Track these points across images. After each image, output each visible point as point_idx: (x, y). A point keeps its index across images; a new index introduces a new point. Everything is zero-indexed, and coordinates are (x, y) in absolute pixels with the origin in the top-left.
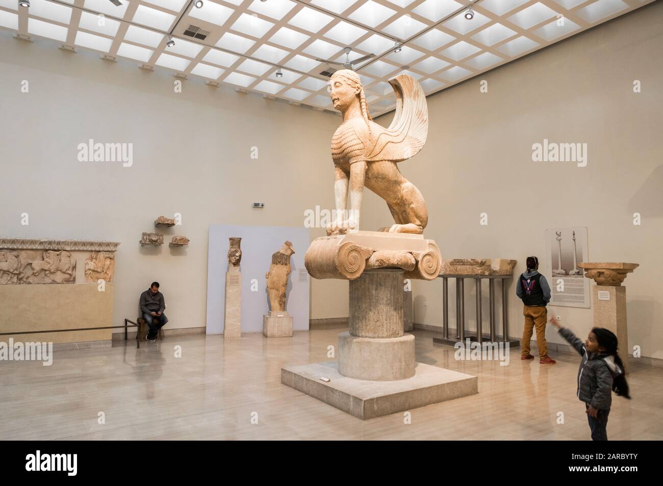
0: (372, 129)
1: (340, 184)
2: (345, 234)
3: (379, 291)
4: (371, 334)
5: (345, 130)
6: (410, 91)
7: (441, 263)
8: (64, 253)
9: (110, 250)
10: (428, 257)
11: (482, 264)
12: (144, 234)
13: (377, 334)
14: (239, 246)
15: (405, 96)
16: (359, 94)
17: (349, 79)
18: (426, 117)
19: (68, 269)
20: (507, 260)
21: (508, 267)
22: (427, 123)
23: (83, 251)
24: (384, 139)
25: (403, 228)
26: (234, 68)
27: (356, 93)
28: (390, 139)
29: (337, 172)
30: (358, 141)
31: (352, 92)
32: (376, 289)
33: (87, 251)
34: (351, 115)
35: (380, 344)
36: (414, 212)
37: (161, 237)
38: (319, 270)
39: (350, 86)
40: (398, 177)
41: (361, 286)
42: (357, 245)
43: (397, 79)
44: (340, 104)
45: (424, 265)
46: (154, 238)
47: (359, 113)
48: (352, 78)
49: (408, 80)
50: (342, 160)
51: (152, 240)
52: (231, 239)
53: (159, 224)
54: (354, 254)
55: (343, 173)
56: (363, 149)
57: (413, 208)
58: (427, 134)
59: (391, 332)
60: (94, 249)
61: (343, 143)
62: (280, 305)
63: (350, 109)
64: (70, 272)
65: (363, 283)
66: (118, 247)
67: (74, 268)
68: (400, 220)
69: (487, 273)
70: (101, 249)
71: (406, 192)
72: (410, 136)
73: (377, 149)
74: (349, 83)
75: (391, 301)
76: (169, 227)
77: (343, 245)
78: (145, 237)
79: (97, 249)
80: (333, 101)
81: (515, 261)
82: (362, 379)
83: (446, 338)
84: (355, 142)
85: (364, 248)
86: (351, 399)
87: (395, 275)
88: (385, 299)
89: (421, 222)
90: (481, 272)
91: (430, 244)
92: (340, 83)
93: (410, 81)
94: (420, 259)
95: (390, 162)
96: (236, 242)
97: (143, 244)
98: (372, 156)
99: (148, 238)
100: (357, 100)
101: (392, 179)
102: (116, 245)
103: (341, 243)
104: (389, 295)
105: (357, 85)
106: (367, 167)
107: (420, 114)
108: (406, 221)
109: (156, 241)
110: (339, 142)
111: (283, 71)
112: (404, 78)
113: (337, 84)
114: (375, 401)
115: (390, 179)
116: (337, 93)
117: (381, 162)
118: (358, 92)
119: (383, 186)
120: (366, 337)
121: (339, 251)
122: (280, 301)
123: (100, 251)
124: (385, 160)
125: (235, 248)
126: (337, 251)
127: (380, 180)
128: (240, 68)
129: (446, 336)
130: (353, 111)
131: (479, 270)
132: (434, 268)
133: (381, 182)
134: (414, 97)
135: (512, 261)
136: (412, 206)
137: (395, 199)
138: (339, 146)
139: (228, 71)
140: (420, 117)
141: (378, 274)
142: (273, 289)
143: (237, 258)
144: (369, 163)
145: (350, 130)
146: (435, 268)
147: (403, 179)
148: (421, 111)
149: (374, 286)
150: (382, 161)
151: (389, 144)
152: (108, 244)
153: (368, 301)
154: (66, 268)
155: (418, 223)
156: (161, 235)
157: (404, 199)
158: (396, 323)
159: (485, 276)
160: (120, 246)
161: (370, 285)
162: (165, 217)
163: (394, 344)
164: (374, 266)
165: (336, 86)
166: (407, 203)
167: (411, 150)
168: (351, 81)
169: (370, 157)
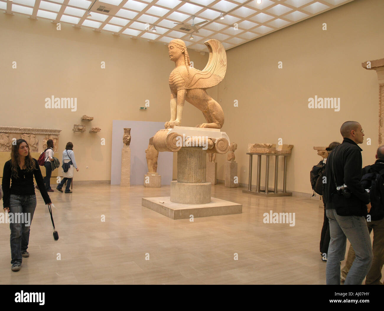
0: (190, 72)
1: (173, 101)
2: (173, 128)
3: (191, 158)
4: (186, 181)
5: (175, 72)
6: (216, 49)
7: (229, 145)
8: (32, 136)
9: (56, 134)
10: (221, 141)
11: (270, 147)
12: (75, 125)
13: (189, 181)
14: (129, 133)
15: (213, 51)
16: (184, 52)
17: (178, 44)
18: (225, 63)
19: (34, 144)
20: (287, 145)
21: (288, 150)
22: (226, 66)
23: (42, 134)
24: (197, 77)
25: (208, 125)
26: (128, 26)
27: (182, 52)
28: (202, 76)
29: (172, 94)
30: (182, 79)
31: (180, 52)
32: (190, 158)
33: (44, 134)
34: (179, 64)
35: (189, 186)
36: (215, 117)
37: (85, 127)
38: (159, 147)
39: (178, 48)
40: (206, 98)
41: (182, 156)
43: (209, 42)
44: (173, 58)
45: (219, 145)
46: (81, 128)
47: (183, 63)
48: (180, 44)
49: (215, 42)
50: (174, 88)
51: (79, 129)
52: (125, 129)
53: (83, 119)
55: (174, 95)
56: (184, 83)
58: (225, 73)
59: (197, 180)
60: (47, 133)
61: (174, 79)
62: (154, 169)
63: (179, 60)
64: (35, 146)
65: (183, 154)
66: (60, 133)
67: (38, 144)
68: (209, 121)
69: (273, 152)
70: (51, 134)
71: (210, 105)
72: (215, 74)
73: (193, 83)
75: (197, 164)
76: (89, 121)
78: (75, 127)
79: (49, 134)
80: (170, 56)
81: (292, 145)
82: (180, 203)
83: (249, 190)
84: (180, 79)
86: (170, 210)
88: (194, 163)
89: (219, 122)
90: (269, 152)
91: (222, 134)
93: (217, 43)
94: (216, 142)
95: (200, 89)
96: (128, 131)
97: (74, 131)
98: (190, 86)
99: (77, 127)
100: (183, 55)
101: (202, 99)
102: (59, 131)
103: (169, 133)
104: (196, 161)
105: (183, 48)
106: (186, 92)
107: (222, 61)
108: (212, 122)
109: (82, 130)
110: (172, 78)
111: (156, 28)
112: (213, 42)
113: (172, 47)
114: (180, 211)
116: (172, 52)
118: (183, 51)
119: (197, 102)
120: (184, 182)
121: (168, 137)
122: (154, 166)
123: (51, 135)
124: (197, 88)
125: (127, 134)
128: (131, 26)
129: (250, 189)
130: (181, 61)
131: (268, 150)
133: (196, 100)
134: (219, 53)
135: (290, 145)
136: (214, 113)
137: (204, 109)
138: (172, 80)
139: (124, 28)
140: (222, 63)
142: (150, 159)
143: (128, 140)
144: (188, 90)
145: (178, 72)
146: (226, 148)
147: (209, 98)
148: (223, 60)
149: (188, 156)
150: (195, 89)
151: (201, 80)
152: (55, 131)
153: (185, 163)
154: (33, 144)
155: (217, 122)
156: (85, 126)
157: (209, 109)
158: (200, 176)
159: (273, 154)
160: (61, 132)
161: (186, 155)
162: (87, 115)
163: (197, 186)
165: (171, 49)
166: (210, 111)
167: (215, 82)
168: (179, 46)
169: (188, 87)
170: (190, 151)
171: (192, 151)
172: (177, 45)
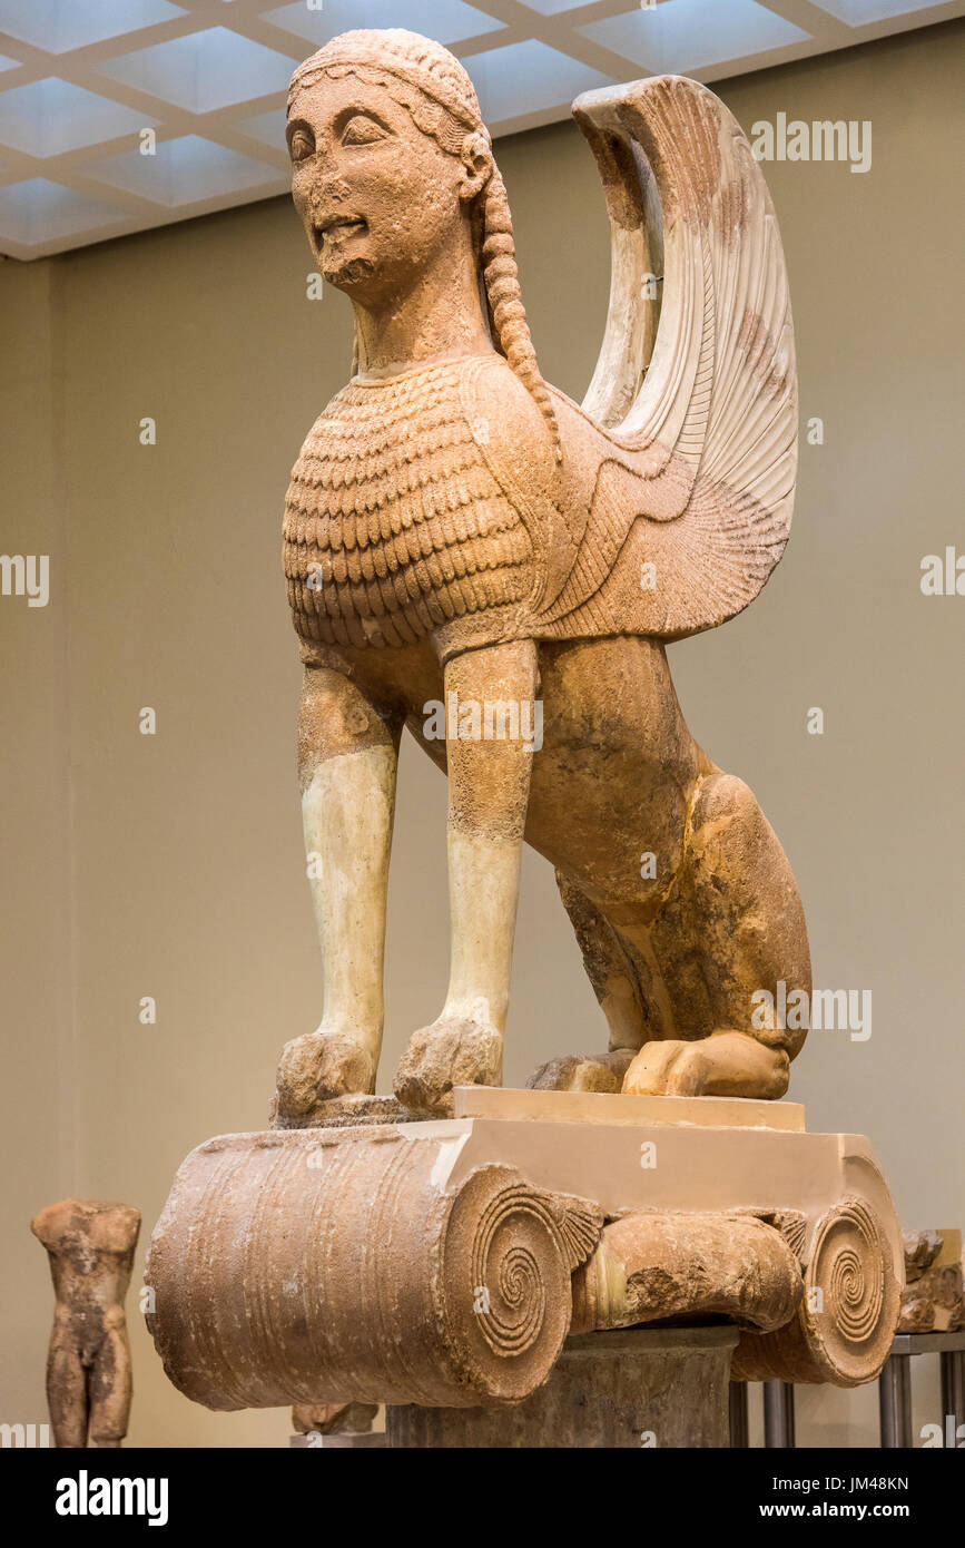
0: (563, 436)
10: (843, 1245)
15: (677, 212)
16: (481, 196)
17: (428, 96)
18: (784, 359)
24: (619, 500)
25: (705, 1065)
27: (463, 190)
28: (643, 497)
29: (325, 697)
30: (502, 512)
31: (444, 183)
34: (429, 331)
39: (431, 145)
40: (678, 743)
42: (534, 1188)
43: (642, 108)
44: (369, 258)
45: (830, 1291)
49: (696, 113)
50: (370, 627)
54: (518, 1240)
55: (363, 707)
56: (529, 560)
57: (753, 934)
58: (793, 466)
63: (429, 289)
72: (718, 476)
73: (592, 566)
74: (432, 126)
77: (467, 1188)
80: (328, 232)
85: (562, 1199)
87: (706, 1367)
92: (374, 117)
93: (705, 121)
95: (649, 648)
98: (568, 604)
100: (465, 235)
103: (454, 1175)
106: (538, 679)
107: (753, 335)
112: (677, 105)
113: (360, 125)
115: (646, 753)
116: (358, 183)
117: (606, 645)
118: (475, 184)
119: (599, 799)
121: (450, 1228)
124: (626, 635)
126: (439, 1227)
127: (591, 757)
130: (443, 306)
132: (871, 1307)
133: (595, 775)
134: (724, 236)
136: (754, 922)
140: (757, 354)
141: (617, 1364)
144: (552, 652)
145: (445, 434)
146: (876, 1309)
148: (760, 321)
150: (612, 637)
157: (704, 876)
164: (613, 1311)
165: (354, 141)
166: (719, 902)
167: (736, 569)
168: (438, 111)
169: (558, 612)
170: (605, 1377)
171: (634, 1373)
172: (420, 99)
